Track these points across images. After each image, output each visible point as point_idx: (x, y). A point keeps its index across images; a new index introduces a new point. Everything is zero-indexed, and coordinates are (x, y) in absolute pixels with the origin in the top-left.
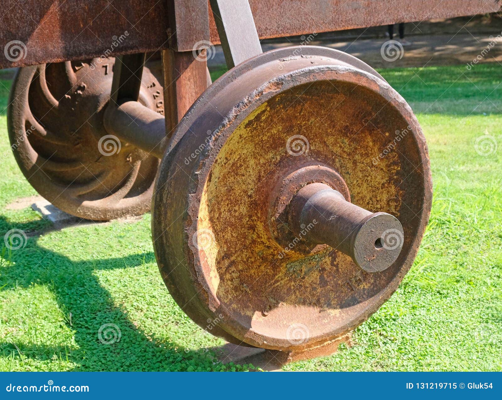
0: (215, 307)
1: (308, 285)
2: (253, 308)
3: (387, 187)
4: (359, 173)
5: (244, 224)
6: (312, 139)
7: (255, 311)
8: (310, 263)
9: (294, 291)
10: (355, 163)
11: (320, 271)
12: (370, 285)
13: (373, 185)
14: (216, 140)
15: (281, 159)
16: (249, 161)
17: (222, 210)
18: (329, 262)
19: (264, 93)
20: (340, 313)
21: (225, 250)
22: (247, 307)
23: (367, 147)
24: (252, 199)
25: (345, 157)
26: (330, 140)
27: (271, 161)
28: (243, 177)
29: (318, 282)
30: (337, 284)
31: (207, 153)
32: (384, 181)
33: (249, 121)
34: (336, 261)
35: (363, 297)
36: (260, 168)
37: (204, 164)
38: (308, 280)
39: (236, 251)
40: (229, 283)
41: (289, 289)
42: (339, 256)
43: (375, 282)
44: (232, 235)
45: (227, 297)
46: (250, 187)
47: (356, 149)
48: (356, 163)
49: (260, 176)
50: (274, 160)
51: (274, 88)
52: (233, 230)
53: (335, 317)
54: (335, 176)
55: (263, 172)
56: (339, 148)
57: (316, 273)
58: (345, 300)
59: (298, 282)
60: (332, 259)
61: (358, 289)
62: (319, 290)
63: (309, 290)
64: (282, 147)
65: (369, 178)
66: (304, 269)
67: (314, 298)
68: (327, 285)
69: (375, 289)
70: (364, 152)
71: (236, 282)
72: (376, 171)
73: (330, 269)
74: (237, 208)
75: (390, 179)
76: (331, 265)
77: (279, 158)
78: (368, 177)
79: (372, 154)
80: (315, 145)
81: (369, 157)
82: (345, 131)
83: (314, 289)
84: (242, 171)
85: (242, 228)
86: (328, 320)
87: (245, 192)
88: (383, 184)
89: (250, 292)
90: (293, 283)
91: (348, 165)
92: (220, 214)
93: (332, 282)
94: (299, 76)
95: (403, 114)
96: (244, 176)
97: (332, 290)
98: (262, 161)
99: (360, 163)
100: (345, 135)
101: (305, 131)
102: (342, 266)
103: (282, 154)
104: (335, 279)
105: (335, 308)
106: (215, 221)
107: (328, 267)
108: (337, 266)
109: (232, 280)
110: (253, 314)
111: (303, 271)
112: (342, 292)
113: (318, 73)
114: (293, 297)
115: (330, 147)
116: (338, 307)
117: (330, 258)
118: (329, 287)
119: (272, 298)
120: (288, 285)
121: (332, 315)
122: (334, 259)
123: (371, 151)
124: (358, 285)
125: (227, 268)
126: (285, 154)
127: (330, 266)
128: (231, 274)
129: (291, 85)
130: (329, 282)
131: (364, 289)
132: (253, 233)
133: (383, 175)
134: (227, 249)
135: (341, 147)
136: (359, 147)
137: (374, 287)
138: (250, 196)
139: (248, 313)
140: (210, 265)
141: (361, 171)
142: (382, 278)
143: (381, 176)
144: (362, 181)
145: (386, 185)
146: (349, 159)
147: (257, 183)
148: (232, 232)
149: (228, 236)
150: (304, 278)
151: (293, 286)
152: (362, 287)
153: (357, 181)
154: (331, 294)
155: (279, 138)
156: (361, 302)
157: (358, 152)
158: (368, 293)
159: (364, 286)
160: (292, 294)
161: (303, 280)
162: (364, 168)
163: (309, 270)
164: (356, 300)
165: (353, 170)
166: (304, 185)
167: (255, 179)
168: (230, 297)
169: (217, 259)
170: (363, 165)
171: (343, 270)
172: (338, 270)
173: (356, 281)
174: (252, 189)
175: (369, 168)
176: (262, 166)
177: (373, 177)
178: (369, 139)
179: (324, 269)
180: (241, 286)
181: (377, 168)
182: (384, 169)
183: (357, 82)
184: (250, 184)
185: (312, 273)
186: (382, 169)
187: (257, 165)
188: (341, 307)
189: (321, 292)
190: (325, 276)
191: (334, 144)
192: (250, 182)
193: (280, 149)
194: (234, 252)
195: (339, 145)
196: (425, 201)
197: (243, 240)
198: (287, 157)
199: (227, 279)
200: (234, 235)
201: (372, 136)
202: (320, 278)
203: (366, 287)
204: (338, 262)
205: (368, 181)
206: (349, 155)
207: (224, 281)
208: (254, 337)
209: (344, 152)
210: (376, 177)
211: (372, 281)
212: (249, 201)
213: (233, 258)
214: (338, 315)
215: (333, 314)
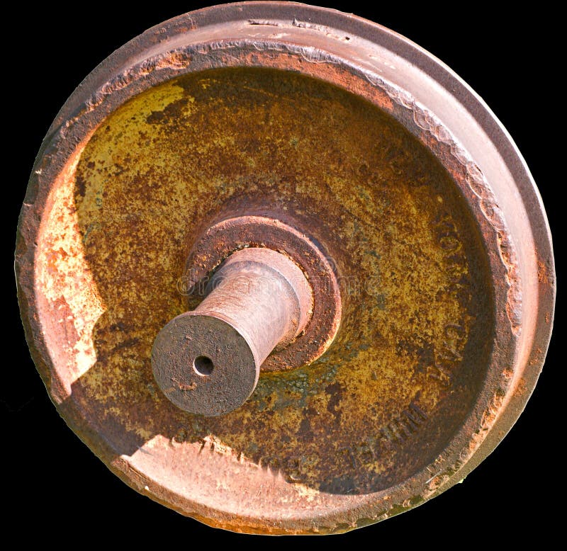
0: (60, 397)
1: (276, 428)
2: (155, 426)
3: (446, 301)
4: (397, 259)
5: (165, 285)
6: (301, 175)
7: (157, 434)
8: (289, 393)
9: (248, 429)
10: (388, 238)
11: (304, 412)
12: (384, 470)
13: (422, 289)
14: (71, 127)
15: (234, 194)
16: (172, 182)
17: (118, 250)
18: (325, 403)
19: (158, 68)
20: (316, 498)
21: (121, 316)
22: (144, 423)
23: (408, 216)
24: (179, 248)
25: (369, 223)
26: (338, 184)
27: (218, 193)
28: (163, 207)
29: (297, 430)
30: (329, 446)
31: (54, 145)
32: (441, 287)
33: (153, 113)
34: (338, 405)
35: (365, 486)
36: (197, 199)
37: (49, 161)
38: (279, 420)
39: (144, 326)
40: (118, 371)
41: (238, 422)
42: (346, 399)
43: (395, 467)
44: (139, 297)
45: (105, 392)
46: (179, 226)
47: (388, 213)
48: (390, 240)
49: (196, 213)
50: (223, 193)
51: (176, 62)
52: (143, 289)
53: (304, 499)
54: (308, 248)
55: (202, 208)
56: (356, 205)
57: (298, 413)
58: (334, 480)
59: (258, 416)
60: (331, 398)
61: (363, 469)
62: (294, 444)
63: (275, 436)
64: (241, 174)
65: (415, 275)
66: (275, 398)
67: (281, 454)
68: (311, 441)
69: (389, 479)
70: (404, 224)
71: (133, 375)
72: (426, 265)
73: (325, 415)
74: (152, 255)
75: (452, 287)
76: (328, 408)
77: (232, 190)
78: (412, 271)
79: (418, 231)
80: (307, 186)
81: (413, 234)
82: (364, 175)
83: (287, 439)
84: (161, 195)
85: (162, 291)
86: (289, 500)
87: (170, 233)
88: (440, 293)
89: (158, 400)
90: (248, 415)
91: (375, 240)
92: (113, 255)
93: (322, 439)
94: (224, 51)
95: (446, 165)
96: (165, 204)
97: (318, 454)
98: (201, 188)
99: (397, 241)
100: (363, 181)
101: (285, 157)
102: (347, 418)
103: (240, 187)
104: (329, 437)
105: (310, 486)
106: (100, 263)
107: (322, 411)
108: (338, 414)
109: (125, 369)
110: (151, 437)
111: (273, 400)
112: (334, 464)
113: (261, 53)
114: (242, 438)
115: (338, 197)
116: (318, 486)
117: (329, 396)
118: (313, 445)
119: (200, 424)
120: (239, 415)
121: (300, 494)
122: (334, 401)
123: (416, 223)
124: (365, 463)
125: (118, 349)
126: (243, 188)
127: (325, 411)
128: (124, 358)
129: (208, 64)
130: (316, 436)
131: (373, 472)
132: (179, 306)
133: (440, 275)
134: (124, 316)
135: (359, 202)
136: (394, 212)
137: (389, 476)
138: (177, 242)
139: (142, 432)
140: (79, 331)
141: (399, 257)
142: (407, 464)
143: (435, 277)
144: (403, 276)
145: (444, 296)
146: (377, 228)
147: (190, 224)
148: (138, 291)
149: (131, 295)
150: (271, 413)
151: (248, 419)
152: (371, 468)
153: (393, 274)
154: (312, 459)
155: (234, 158)
156: (357, 493)
157: (392, 220)
158: (377, 482)
159: (375, 468)
160: (241, 432)
161: (270, 417)
162: (406, 253)
163: (284, 404)
164: (352, 486)
165: (385, 251)
166: (243, 247)
167: (187, 216)
168: (111, 393)
169: (97, 326)
170: (402, 247)
171: (348, 424)
172: (337, 421)
173: (364, 454)
174: (181, 232)
175: (413, 255)
176: (201, 198)
177: (422, 274)
178: (409, 200)
179: (312, 412)
180: (142, 384)
181: (428, 259)
182: (441, 264)
183: (344, 85)
184: (179, 222)
185: (290, 411)
186: (437, 264)
187: (191, 193)
188: (322, 489)
189: (297, 448)
190: (313, 424)
191: (347, 193)
192: (179, 218)
193: (238, 177)
194: (140, 325)
195: (354, 198)
196: (496, 346)
197: (161, 310)
198: (246, 194)
199: (114, 364)
200: (143, 297)
201: (414, 197)
202: (301, 424)
203: (377, 471)
204: (342, 408)
205: (413, 279)
206: (375, 220)
207: (105, 364)
208: (128, 472)
209: (367, 213)
210: (427, 277)
211: (391, 464)
212: (175, 250)
213: (135, 335)
214: (311, 499)
215: (303, 495)
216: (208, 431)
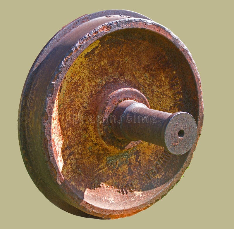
0: (61, 181)
1: (120, 174)
2: (85, 185)
3: (173, 110)
4: (155, 98)
5: (80, 126)
6: (126, 72)
7: (86, 189)
8: (122, 159)
9: (112, 177)
10: (152, 91)
11: (128, 165)
12: (161, 176)
13: (164, 107)
14: (67, 61)
15: (106, 83)
16: (85, 82)
17: (66, 115)
18: (134, 159)
19: (99, 32)
20: (142, 194)
21: (68, 143)
22: (81, 185)
23: (161, 81)
24: (86, 110)
25: (146, 87)
26: (138, 74)
27: (99, 85)
28: (81, 93)
29: (127, 172)
30: (139, 174)
31: (60, 70)
32: (171, 105)
33: (87, 53)
34: (139, 158)
35: (157, 184)
36: (92, 88)
37: (58, 77)
38: (121, 170)
39: (74, 145)
40: (70, 166)
41: (108, 175)
42: (141, 155)
43: (165, 174)
45: (68, 176)
46: (85, 101)
47: (154, 81)
48: (153, 92)
49: (92, 94)
50: (101, 84)
51: (105, 29)
52: (73, 130)
53: (139, 197)
54: (142, 96)
55: (94, 92)
56: (143, 81)
57: (126, 166)
58: (145, 186)
59: (114, 171)
60: (136, 157)
61: (154, 179)
62: (128, 178)
63: (121, 177)
64: (106, 75)
65: (161, 103)
66: (118, 163)
67: (125, 183)
68: (133, 175)
69: (165, 179)
70: (159, 84)
71: (74, 166)
72: (166, 98)
73: (135, 164)
74: (76, 115)
75: (175, 104)
77: (104, 82)
78: (161, 102)
79: (164, 86)
80: (128, 76)
81: (162, 88)
82: (147, 69)
83: (125, 177)
84: (80, 89)
85: (79, 129)
86: (134, 199)
87: (82, 104)
88: (171, 107)
89: (83, 175)
90: (111, 172)
91: (148, 93)
92: (65, 117)
93: (137, 173)
94: (122, 23)
95: (186, 57)
96: (81, 92)
97: (137, 179)
98: (93, 84)
99: (156, 92)
100: (147, 71)
101: (122, 66)
102: (143, 162)
103: (107, 80)
104: (138, 171)
105: (138, 191)
106: (62, 121)
107: (134, 162)
108: (139, 162)
109: (71, 165)
110: (85, 190)
111: (117, 164)
112: (143, 180)
113: (134, 22)
114: (111, 181)
115: (137, 79)
116: (141, 190)
117: (135, 156)
118: (134, 176)
119: (97, 180)
120: (108, 173)
121: (137, 195)
123: (163, 83)
124: (154, 176)
125: (68, 157)
126: (108, 81)
127: (135, 162)
128: (71, 160)
129: (117, 28)
130: (134, 172)
131: (157, 178)
132: (86, 134)
133: (171, 101)
134: (69, 142)
135: (144, 79)
136: (156, 81)
137: (164, 177)
138: (85, 107)
139: (82, 189)
140: (58, 152)
141: (156, 97)
142: (170, 171)
143: (169, 102)
144: (157, 104)
145: (172, 108)
146: (149, 88)
147: (90, 99)
148: (72, 131)
149: (69, 134)
150: (118, 168)
151: (111, 173)
152: (156, 177)
153: (154, 104)
154: (136, 181)
156: (156, 187)
157: (155, 84)
158: (161, 181)
159: (158, 177)
160: (110, 179)
161: (117, 170)
162: (158, 95)
163: (121, 164)
164: (153, 186)
165: (151, 96)
166: (122, 101)
167: (88, 96)
168: (70, 176)
169: (62, 149)
170: (158, 93)
171: (144, 165)
172: (140, 165)
173: (152, 173)
174: (86, 103)
175: (161, 95)
176: (93, 87)
177: (164, 102)
178: (162, 75)
179: (131, 164)
180: (77, 169)
181: (167, 96)
182: (171, 96)
183: (159, 32)
184: (85, 99)
185: (123, 166)
186: (170, 97)
187: (90, 86)
188: (143, 190)
189: (129, 179)
190: (132, 168)
191: (140, 77)
192: (85, 97)
193: (105, 77)
194: (73, 145)
195: (143, 78)
196: (199, 119)
197: (79, 137)
198: (110, 83)
199: (68, 164)
200: (73, 133)
201: (164, 73)
202: (128, 170)
203: (159, 177)
204: (140, 159)
205: (160, 104)
206: (149, 85)
207: (66, 165)
208: (86, 206)
209: (146, 83)
210: (166, 102)
211: (163, 173)
212: (84, 111)
213: (72, 150)
214: (141, 196)
215: (138, 195)
216: (100, 182)
